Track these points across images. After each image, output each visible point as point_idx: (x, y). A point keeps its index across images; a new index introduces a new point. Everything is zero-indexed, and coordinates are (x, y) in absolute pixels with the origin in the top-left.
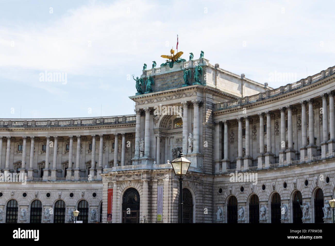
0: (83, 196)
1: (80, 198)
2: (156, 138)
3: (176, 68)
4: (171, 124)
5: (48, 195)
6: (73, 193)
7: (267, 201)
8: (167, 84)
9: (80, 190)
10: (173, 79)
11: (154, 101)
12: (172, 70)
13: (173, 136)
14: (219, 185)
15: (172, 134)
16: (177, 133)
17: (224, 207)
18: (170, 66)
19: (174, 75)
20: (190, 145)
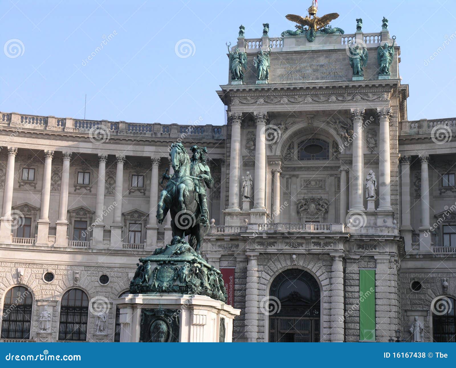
0: (76, 280)
2: (272, 174)
3: (322, 43)
4: (292, 151)
6: (53, 272)
8: (299, 71)
9: (69, 268)
10: (314, 63)
11: (280, 101)
13: (297, 173)
14: (412, 276)
15: (294, 169)
16: (308, 169)
17: (425, 317)
18: (309, 37)
19: (318, 57)
20: (373, 193)
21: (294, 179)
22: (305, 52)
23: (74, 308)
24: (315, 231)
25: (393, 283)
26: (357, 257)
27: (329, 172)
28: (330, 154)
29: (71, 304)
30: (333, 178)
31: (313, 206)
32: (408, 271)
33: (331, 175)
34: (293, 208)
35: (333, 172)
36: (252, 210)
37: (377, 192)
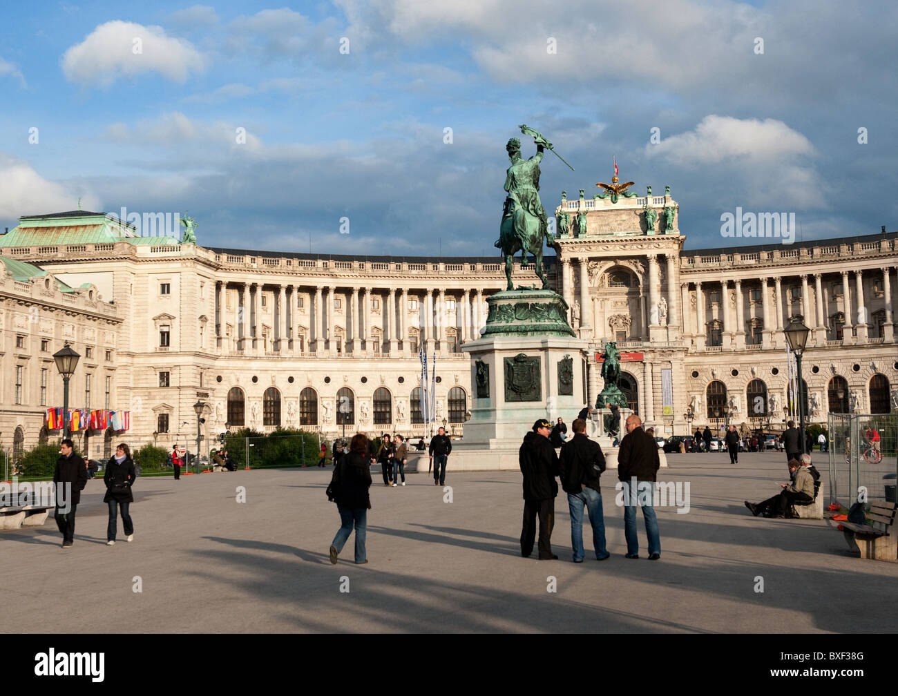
0: (456, 380)
1: (453, 384)
2: (593, 300)
3: (622, 203)
5: (401, 380)
6: (441, 376)
7: (782, 389)
8: (608, 225)
9: (451, 372)
10: (618, 218)
11: (597, 249)
12: (614, 206)
13: (608, 297)
14: (692, 367)
15: (606, 294)
16: (616, 294)
17: (702, 395)
18: (613, 200)
19: (621, 214)
20: (665, 314)
21: (606, 301)
22: (612, 210)
23: (456, 401)
24: (633, 347)
25: (683, 378)
26: (660, 362)
27: (631, 296)
28: (632, 282)
29: (454, 398)
30: (634, 300)
31: (621, 321)
32: (688, 365)
33: (633, 298)
34: (607, 323)
35: (634, 296)
36: (581, 328)
37: (668, 313)
